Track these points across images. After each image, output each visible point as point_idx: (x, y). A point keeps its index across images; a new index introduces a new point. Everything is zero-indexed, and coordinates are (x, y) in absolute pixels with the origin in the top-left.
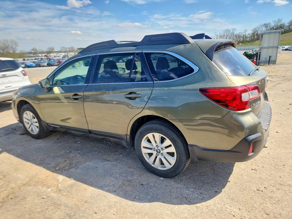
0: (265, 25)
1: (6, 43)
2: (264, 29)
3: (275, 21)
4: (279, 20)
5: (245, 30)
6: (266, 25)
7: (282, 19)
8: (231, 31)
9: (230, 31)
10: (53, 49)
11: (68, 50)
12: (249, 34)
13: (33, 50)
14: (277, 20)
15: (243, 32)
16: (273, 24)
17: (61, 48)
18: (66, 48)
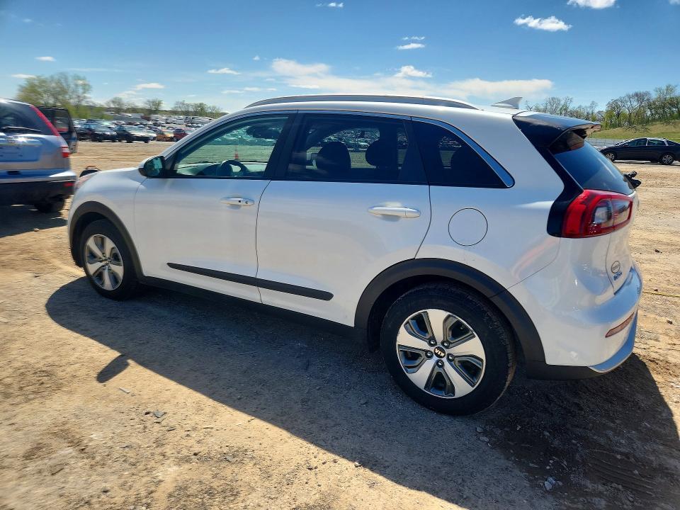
0: (637, 95)
1: (63, 81)
2: (635, 104)
3: (660, 89)
4: (669, 89)
5: (593, 103)
6: (639, 97)
7: (676, 86)
8: (562, 103)
9: (560, 101)
10: (159, 104)
11: (191, 109)
12: (599, 112)
13: (113, 102)
14: (664, 88)
15: (586, 107)
16: (654, 96)
17: (177, 103)
18: (188, 105)
